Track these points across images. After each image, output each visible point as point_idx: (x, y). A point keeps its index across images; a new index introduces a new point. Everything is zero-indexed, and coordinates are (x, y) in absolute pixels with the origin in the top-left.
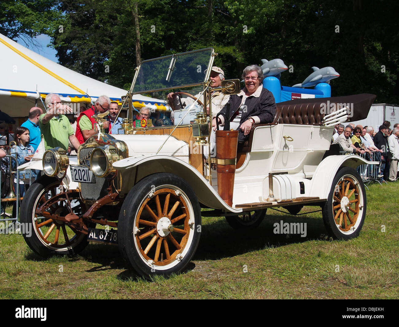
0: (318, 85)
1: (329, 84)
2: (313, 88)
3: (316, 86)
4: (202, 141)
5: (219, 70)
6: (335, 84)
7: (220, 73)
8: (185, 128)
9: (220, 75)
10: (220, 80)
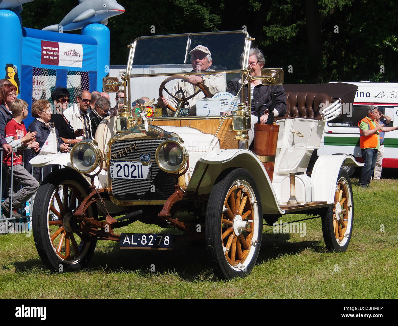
0: (88, 27)
1: (107, 26)
2: (79, 32)
3: (84, 28)
4: (243, 136)
5: (206, 50)
6: (116, 27)
7: (208, 54)
8: (214, 120)
9: (208, 56)
10: (207, 62)
